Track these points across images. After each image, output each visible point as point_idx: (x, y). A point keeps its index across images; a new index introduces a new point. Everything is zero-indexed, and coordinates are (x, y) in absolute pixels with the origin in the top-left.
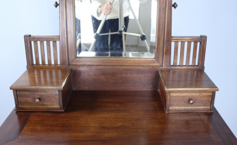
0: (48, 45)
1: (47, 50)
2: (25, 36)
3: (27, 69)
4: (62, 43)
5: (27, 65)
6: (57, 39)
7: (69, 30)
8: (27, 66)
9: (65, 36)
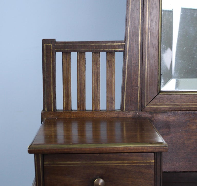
0: (96, 62)
1: (93, 73)
2: (44, 41)
3: (42, 120)
4: (130, 56)
5: (44, 110)
6: (119, 47)
7: (147, 26)
8: (42, 114)
9: (138, 39)
